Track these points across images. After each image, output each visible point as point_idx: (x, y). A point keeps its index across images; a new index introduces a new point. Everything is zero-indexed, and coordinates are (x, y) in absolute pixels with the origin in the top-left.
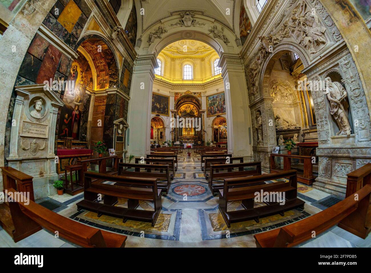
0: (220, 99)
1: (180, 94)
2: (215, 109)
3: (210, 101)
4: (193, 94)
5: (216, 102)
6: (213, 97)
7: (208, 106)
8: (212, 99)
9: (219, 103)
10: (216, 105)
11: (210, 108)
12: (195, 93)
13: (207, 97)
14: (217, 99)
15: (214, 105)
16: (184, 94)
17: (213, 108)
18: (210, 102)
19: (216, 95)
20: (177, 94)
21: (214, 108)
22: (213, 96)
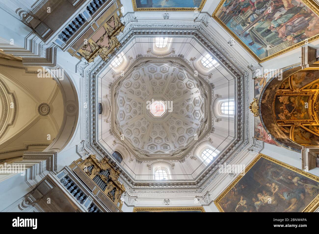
0: (244, 25)
1: (259, 127)
2: (280, 21)
3: (264, 49)
4: (258, 96)
5: (259, 30)
6: (251, 44)
7: (284, 46)
8: (257, 45)
9: (255, 21)
10: (266, 25)
11: (289, 38)
12: (257, 92)
13: (259, 61)
14: (248, 32)
15: (269, 31)
16: (258, 118)
17: (282, 30)
18: (268, 48)
19: (242, 39)
20: (257, 135)
21: (280, 26)
22: (249, 47)
